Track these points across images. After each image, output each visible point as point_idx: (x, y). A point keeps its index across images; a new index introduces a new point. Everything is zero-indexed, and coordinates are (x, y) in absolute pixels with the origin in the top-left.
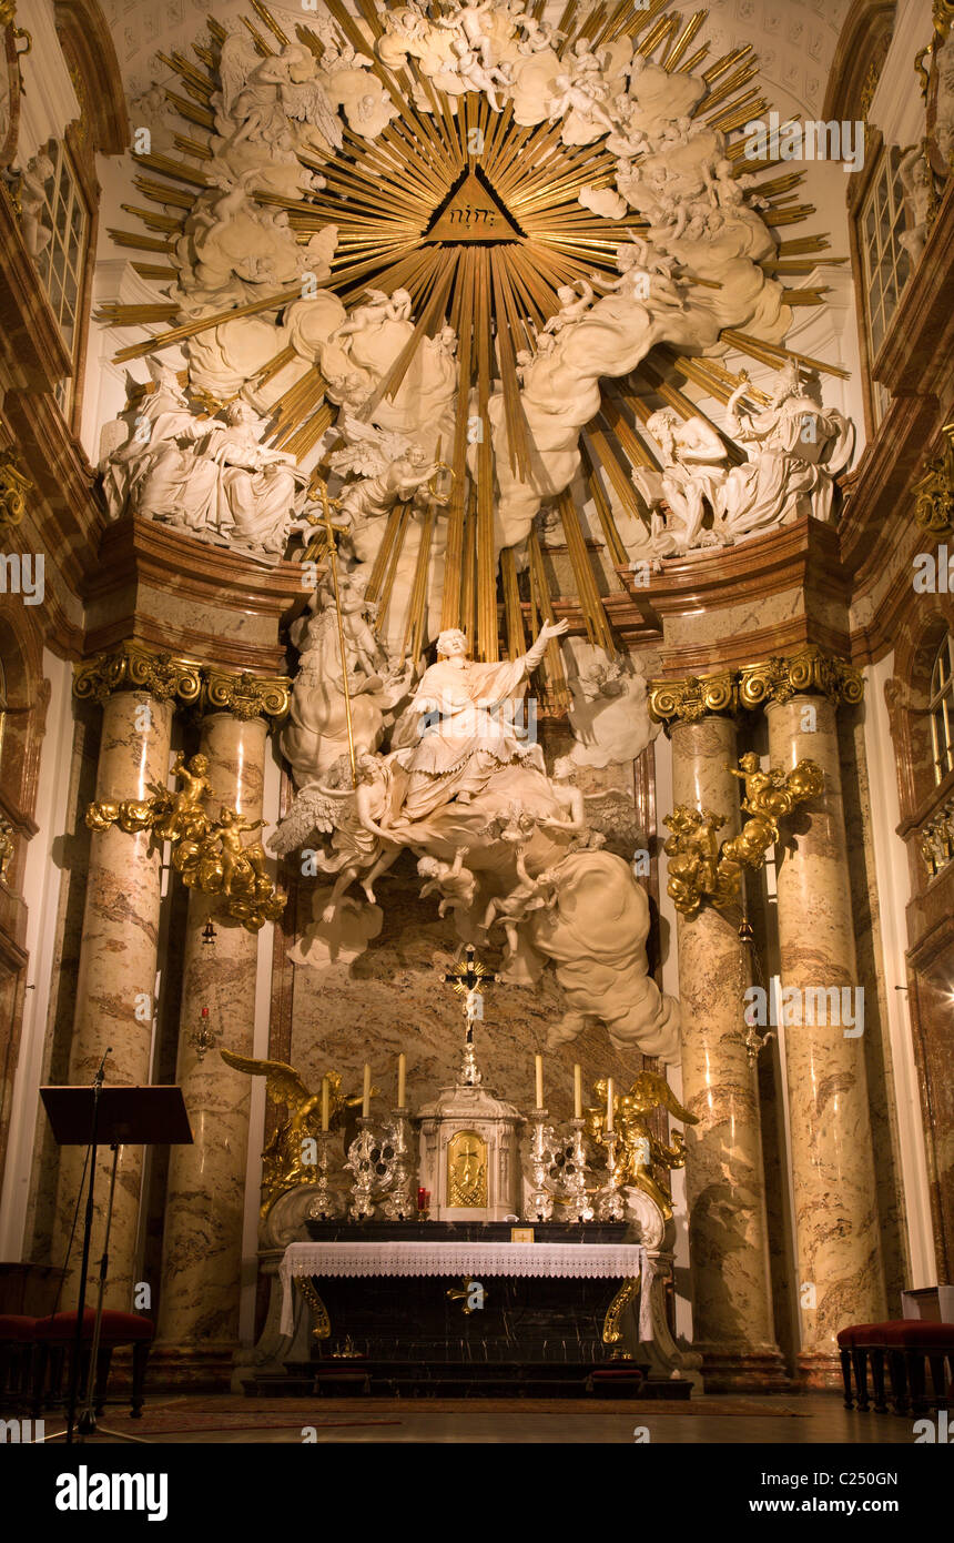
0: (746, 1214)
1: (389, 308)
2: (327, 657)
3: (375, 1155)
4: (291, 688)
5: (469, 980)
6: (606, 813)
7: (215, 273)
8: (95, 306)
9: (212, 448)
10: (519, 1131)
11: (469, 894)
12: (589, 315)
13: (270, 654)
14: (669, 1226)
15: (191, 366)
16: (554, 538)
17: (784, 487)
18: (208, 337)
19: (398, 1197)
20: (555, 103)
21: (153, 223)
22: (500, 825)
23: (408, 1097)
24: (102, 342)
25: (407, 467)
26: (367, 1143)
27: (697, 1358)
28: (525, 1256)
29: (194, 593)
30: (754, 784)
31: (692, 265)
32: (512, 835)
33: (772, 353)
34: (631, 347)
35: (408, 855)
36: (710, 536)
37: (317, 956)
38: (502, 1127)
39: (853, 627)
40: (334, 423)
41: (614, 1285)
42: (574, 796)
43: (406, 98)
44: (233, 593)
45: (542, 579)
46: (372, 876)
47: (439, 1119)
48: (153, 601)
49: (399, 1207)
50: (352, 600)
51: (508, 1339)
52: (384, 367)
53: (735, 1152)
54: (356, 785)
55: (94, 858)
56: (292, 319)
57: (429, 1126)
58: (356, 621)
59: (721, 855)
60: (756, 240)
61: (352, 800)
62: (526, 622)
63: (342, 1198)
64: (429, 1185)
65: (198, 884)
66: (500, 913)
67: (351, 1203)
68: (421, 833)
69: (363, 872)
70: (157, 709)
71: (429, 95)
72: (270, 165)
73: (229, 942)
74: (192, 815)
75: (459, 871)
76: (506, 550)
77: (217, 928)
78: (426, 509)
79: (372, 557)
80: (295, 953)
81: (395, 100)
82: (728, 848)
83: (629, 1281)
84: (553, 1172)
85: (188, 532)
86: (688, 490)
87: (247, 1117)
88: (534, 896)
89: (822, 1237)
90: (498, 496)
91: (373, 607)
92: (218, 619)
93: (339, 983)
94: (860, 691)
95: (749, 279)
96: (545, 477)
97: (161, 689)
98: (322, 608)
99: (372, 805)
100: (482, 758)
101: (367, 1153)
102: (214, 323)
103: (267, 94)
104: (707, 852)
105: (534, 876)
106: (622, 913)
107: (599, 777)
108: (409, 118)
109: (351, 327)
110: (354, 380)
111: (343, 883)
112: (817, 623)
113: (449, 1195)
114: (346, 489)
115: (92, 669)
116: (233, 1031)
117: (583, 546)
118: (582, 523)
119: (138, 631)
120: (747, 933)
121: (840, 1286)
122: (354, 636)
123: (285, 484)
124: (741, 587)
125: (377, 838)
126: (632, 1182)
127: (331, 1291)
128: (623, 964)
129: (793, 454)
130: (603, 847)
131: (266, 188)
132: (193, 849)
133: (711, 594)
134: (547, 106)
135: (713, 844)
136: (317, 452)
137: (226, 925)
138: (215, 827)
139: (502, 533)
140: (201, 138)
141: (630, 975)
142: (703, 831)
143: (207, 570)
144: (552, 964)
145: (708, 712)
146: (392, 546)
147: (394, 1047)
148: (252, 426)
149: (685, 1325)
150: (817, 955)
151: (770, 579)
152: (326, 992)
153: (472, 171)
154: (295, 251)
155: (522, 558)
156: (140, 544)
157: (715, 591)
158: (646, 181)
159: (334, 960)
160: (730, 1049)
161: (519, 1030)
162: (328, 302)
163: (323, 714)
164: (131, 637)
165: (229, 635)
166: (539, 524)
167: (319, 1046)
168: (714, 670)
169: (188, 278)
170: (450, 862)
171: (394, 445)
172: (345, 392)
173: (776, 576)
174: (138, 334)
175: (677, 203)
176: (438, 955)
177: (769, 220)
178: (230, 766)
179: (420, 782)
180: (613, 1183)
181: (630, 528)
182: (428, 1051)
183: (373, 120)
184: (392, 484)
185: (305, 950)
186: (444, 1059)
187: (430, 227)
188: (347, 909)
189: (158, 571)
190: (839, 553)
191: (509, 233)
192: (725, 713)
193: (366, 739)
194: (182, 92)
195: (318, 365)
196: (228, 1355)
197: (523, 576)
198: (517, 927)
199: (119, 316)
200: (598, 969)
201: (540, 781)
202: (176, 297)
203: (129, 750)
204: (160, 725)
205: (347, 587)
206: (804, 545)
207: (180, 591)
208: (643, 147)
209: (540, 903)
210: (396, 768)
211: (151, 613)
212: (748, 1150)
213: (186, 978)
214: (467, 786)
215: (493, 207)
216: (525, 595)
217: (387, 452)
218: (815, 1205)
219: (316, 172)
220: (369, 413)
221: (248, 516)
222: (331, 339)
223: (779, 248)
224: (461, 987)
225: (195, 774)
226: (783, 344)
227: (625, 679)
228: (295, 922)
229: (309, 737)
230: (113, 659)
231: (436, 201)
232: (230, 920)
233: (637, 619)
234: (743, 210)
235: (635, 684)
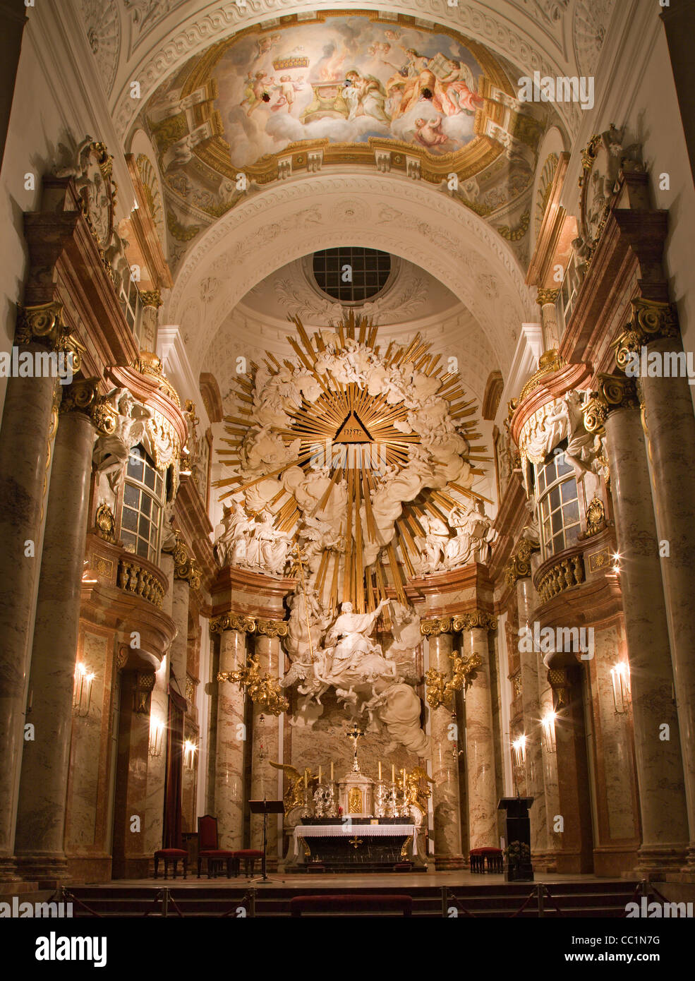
0: (453, 812)
1: (321, 474)
2: (301, 611)
3: (324, 796)
4: (288, 625)
5: (355, 734)
6: (405, 670)
7: (254, 462)
8: (212, 480)
9: (256, 534)
10: (373, 787)
11: (355, 701)
12: (397, 478)
13: (280, 612)
14: (425, 818)
15: (247, 498)
16: (385, 561)
17: (469, 548)
18: (253, 488)
19: (332, 809)
20: (384, 388)
21: (231, 443)
22: (365, 677)
23: (334, 773)
24: (215, 493)
25: (329, 537)
26: (321, 791)
27: (433, 860)
28: (375, 829)
29: (251, 591)
30: (457, 661)
31: (437, 456)
32: (370, 680)
33: (467, 492)
34: (413, 491)
35: (332, 688)
36: (442, 566)
37: (300, 723)
38: (367, 786)
39: (495, 601)
40: (301, 517)
41: (405, 838)
42: (393, 664)
43: (326, 386)
44: (266, 590)
45: (381, 578)
46: (319, 695)
47: (345, 784)
48: (238, 596)
49: (332, 813)
50: (310, 590)
51: (369, 855)
52: (320, 496)
53: (449, 791)
54: (313, 662)
55: (220, 692)
56: (284, 477)
57: (342, 786)
58: (311, 598)
59: (445, 687)
60: (461, 447)
61: (312, 668)
62: (375, 595)
63: (313, 811)
64: (342, 806)
65: (258, 701)
66: (366, 707)
67: (316, 812)
68: (337, 681)
69: (316, 694)
70: (240, 636)
71: (335, 384)
72: (274, 416)
73: (269, 720)
74: (255, 676)
75: (351, 694)
76: (367, 567)
77: (265, 716)
78: (336, 552)
79: (316, 571)
80: (292, 722)
81: (322, 386)
82: (448, 685)
83: (410, 836)
84: (385, 801)
85: (249, 570)
86: (435, 547)
87: (277, 782)
88: (379, 701)
89: (477, 819)
90: (364, 546)
91: (317, 592)
92: (259, 600)
93: (308, 733)
94: (496, 625)
95: (458, 463)
96: (381, 539)
97: (241, 629)
98: (298, 593)
99: (319, 670)
100: (359, 653)
101: (321, 796)
102: (256, 482)
103: (273, 390)
104: (440, 687)
105: (378, 694)
106: (411, 706)
107: (403, 654)
108: (328, 393)
109: (307, 481)
110: (308, 502)
111: (309, 697)
112: (481, 601)
113: (349, 809)
114: (306, 545)
115: (216, 620)
116: (272, 752)
117: (396, 565)
118: (396, 555)
119: (232, 608)
120: (454, 715)
121: (482, 835)
122: (310, 603)
123: (284, 546)
124: (454, 586)
125: (321, 682)
126: (412, 804)
127: (311, 841)
128: (411, 725)
129: (473, 536)
130: (404, 682)
131: (274, 425)
132: (256, 688)
133: (443, 588)
134: (381, 388)
135: (442, 683)
136: (295, 529)
137: (267, 714)
138: (263, 680)
139: (366, 561)
140: (248, 407)
141: (414, 728)
142: (439, 679)
143: (256, 583)
144: (385, 724)
145: (442, 633)
146: (324, 566)
147: (329, 755)
148: (270, 520)
149: (432, 850)
150: (478, 723)
151: (464, 583)
152: (303, 736)
153: (352, 414)
154: (285, 450)
155: (374, 569)
156: (232, 576)
157: (443, 587)
158: (419, 420)
159: (306, 724)
160: (449, 756)
161: (374, 748)
162: (297, 471)
163: (300, 634)
164: (230, 611)
165: (265, 606)
166: (380, 556)
167: (301, 755)
168: (444, 616)
169: (244, 464)
170: (348, 690)
171: (324, 527)
172: (304, 506)
173: (466, 582)
174: (227, 489)
175: (431, 430)
176: (344, 722)
177: (465, 438)
178: (266, 655)
179: (336, 662)
180: (405, 804)
181: (414, 558)
182: (340, 756)
183: (313, 395)
184: (323, 544)
185: (295, 721)
186: (347, 759)
187: (336, 437)
188: (310, 705)
189: (238, 584)
190: (488, 575)
191: (367, 439)
192: (448, 633)
193: (316, 641)
194: (241, 391)
195: (294, 495)
196: (276, 861)
197: (374, 576)
198: (373, 712)
199: (221, 483)
200: (402, 727)
201: (380, 659)
202: (241, 473)
203: (231, 652)
204: (241, 642)
205: (307, 585)
206: (476, 573)
207: (247, 591)
208: (418, 405)
209: (381, 704)
210: (327, 655)
211: (237, 601)
212: (454, 790)
213: (254, 733)
214: (353, 663)
215: (360, 428)
216: (375, 585)
217: (321, 531)
218: (475, 809)
219: (292, 417)
220: (314, 514)
221: (271, 560)
222: (299, 485)
223: (470, 449)
224: (352, 737)
225: (255, 661)
226: (471, 488)
227: (412, 616)
228: (291, 712)
229: (295, 642)
230: (223, 618)
231: (338, 426)
232: (269, 713)
233: (417, 594)
234: (455, 435)
235: (416, 619)
